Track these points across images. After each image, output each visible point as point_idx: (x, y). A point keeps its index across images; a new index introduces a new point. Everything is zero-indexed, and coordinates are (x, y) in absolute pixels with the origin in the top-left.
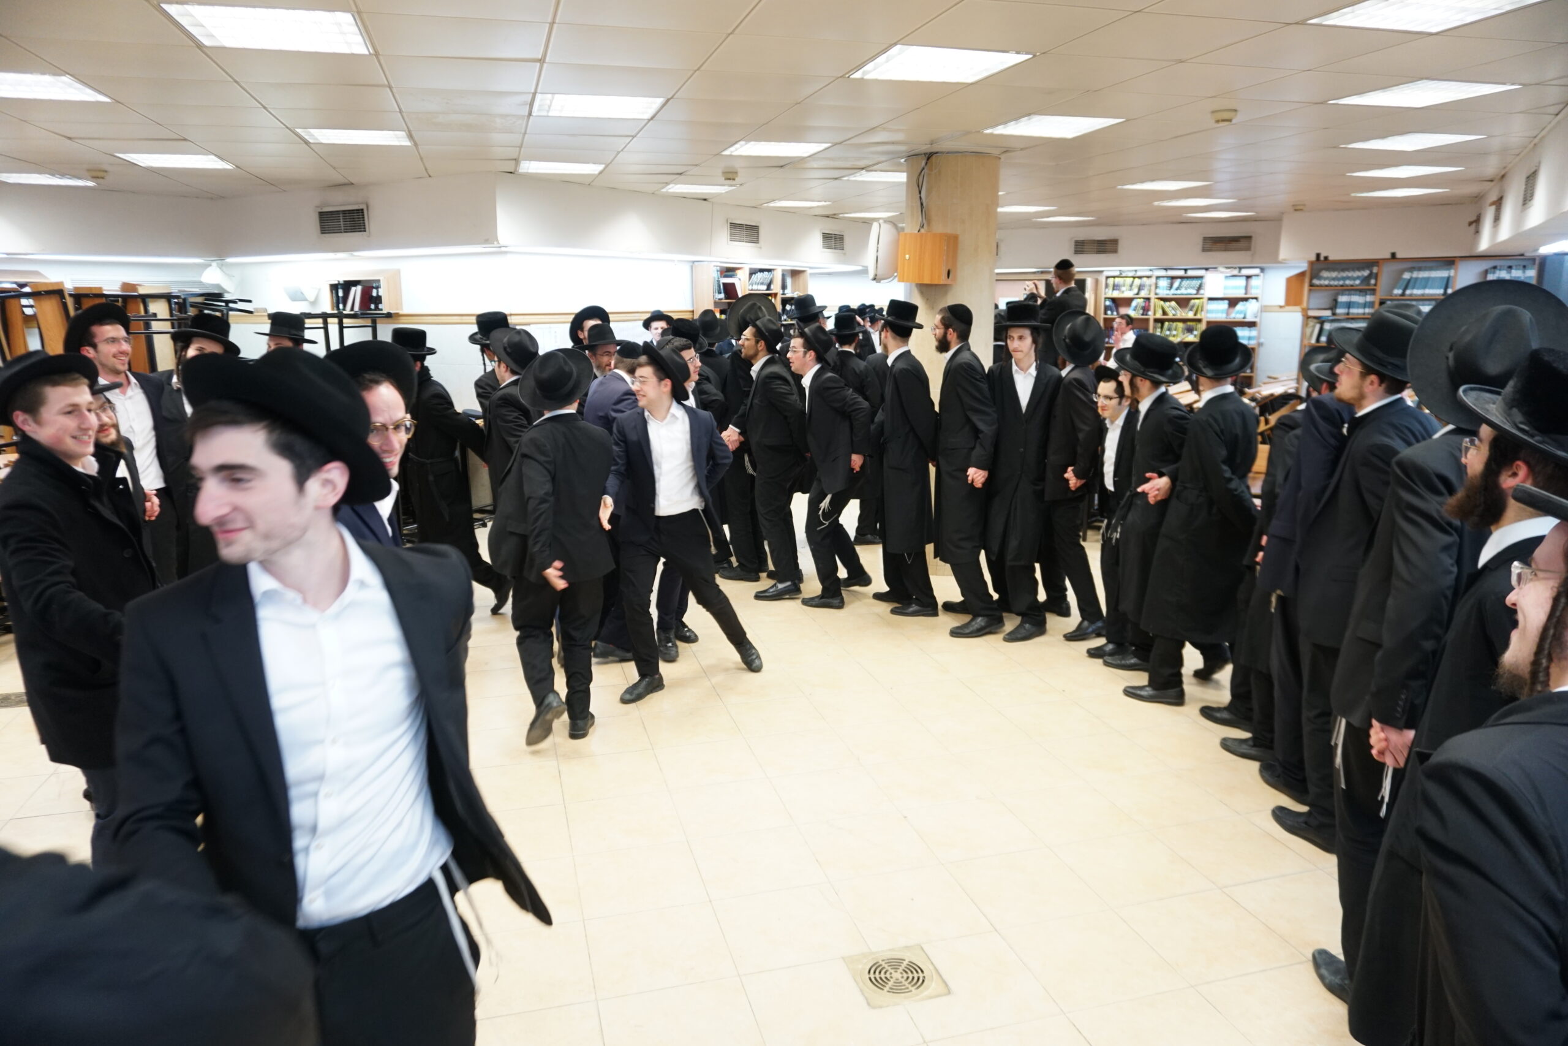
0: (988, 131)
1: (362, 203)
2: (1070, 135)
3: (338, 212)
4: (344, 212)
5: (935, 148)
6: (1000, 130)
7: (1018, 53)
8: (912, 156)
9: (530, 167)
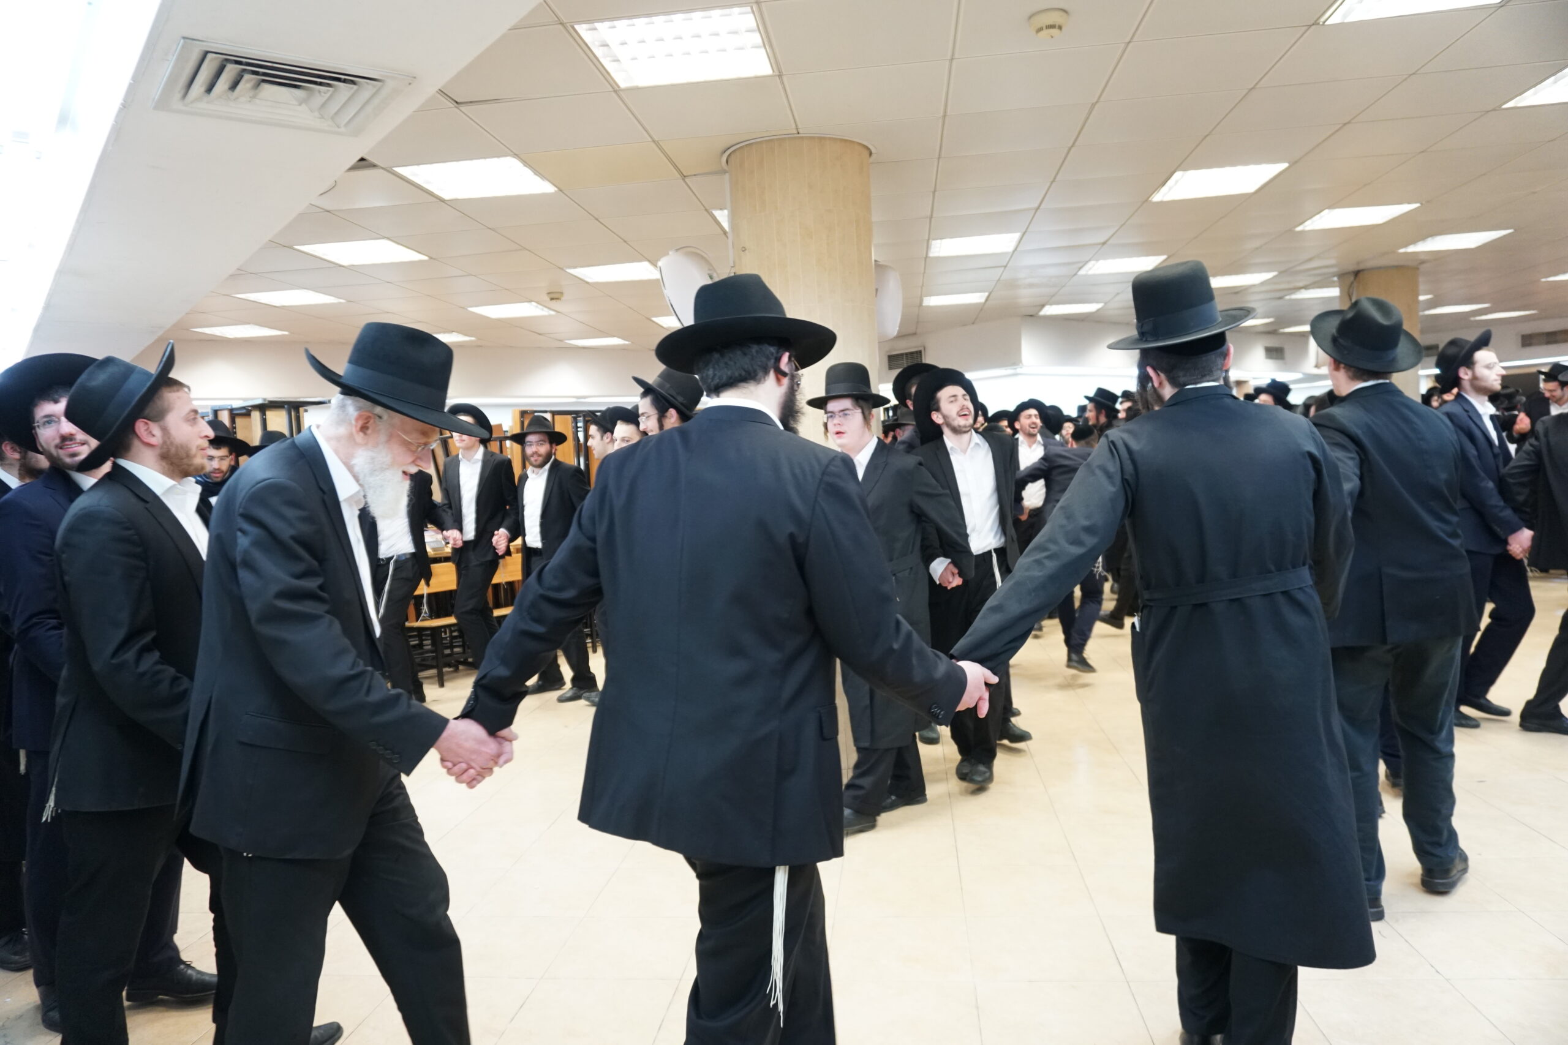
0: (1402, 251)
1: (921, 346)
2: (1473, 246)
3: (902, 355)
4: (907, 354)
5: (1361, 267)
6: (1411, 249)
7: (1409, 203)
8: (1342, 276)
9: (1050, 310)
